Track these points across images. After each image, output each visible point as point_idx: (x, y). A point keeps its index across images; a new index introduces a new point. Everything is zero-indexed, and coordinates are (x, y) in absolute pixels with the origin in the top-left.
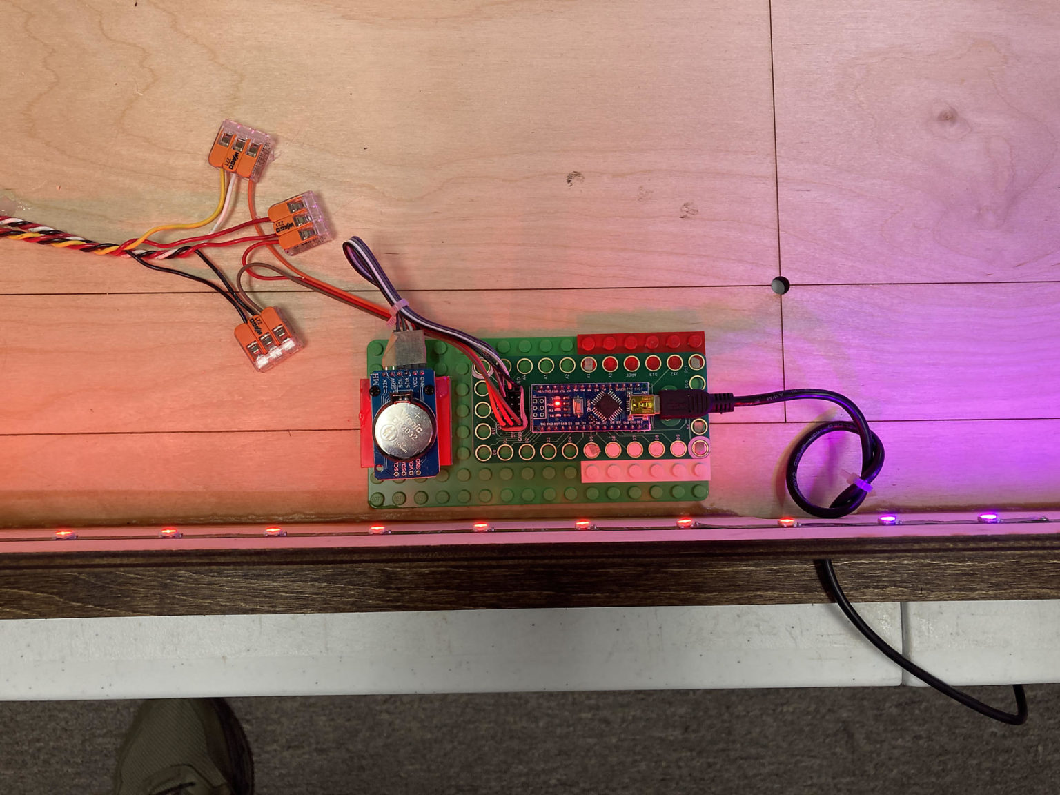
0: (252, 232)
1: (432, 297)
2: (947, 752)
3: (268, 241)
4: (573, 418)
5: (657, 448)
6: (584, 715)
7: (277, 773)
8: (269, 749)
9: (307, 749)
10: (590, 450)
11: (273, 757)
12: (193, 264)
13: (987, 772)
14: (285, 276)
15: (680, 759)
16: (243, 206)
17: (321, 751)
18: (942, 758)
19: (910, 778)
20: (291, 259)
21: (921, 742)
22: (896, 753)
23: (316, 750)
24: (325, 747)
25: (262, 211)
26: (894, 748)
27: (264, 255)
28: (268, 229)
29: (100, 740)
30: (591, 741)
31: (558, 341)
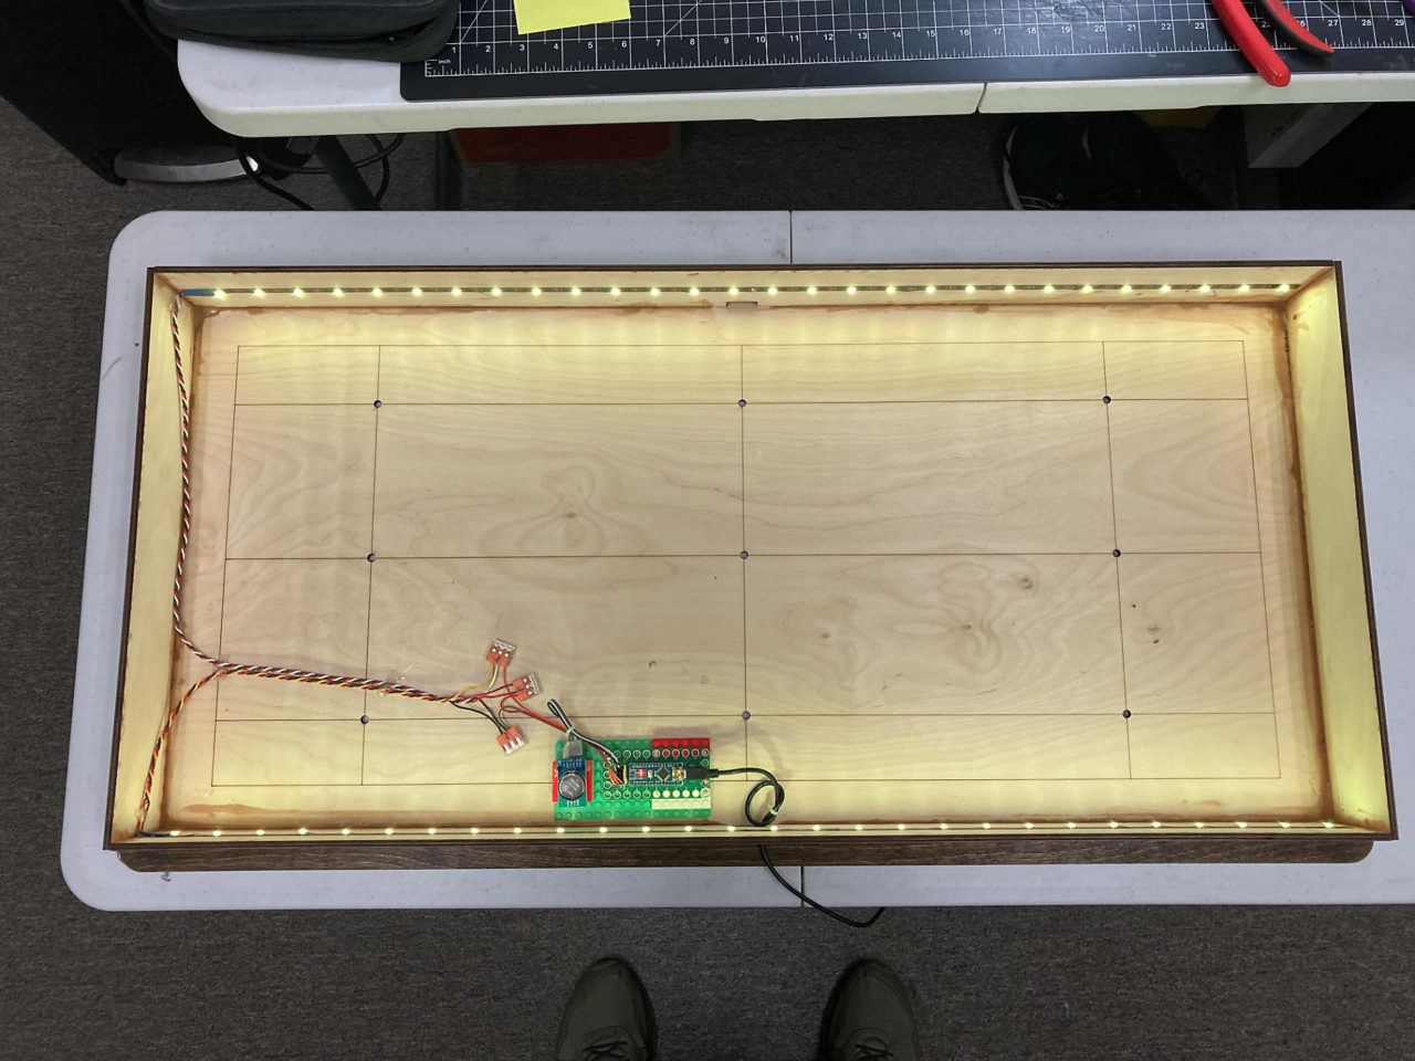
0: (504, 691)
1: (586, 720)
2: (992, 1007)
3: (512, 695)
4: (649, 780)
5: (686, 793)
6: (704, 973)
7: (463, 1015)
8: (457, 996)
9: (486, 996)
10: (656, 794)
11: (460, 1003)
12: (478, 704)
13: (1025, 1024)
14: (518, 711)
15: (780, 1009)
16: (501, 679)
17: (496, 999)
18: (987, 1011)
19: (962, 1027)
20: (523, 703)
21: (971, 998)
22: (951, 1006)
23: (493, 997)
24: (500, 995)
25: (509, 681)
26: (950, 1002)
27: (510, 701)
28: (512, 689)
29: (327, 987)
30: (710, 994)
31: (642, 741)
